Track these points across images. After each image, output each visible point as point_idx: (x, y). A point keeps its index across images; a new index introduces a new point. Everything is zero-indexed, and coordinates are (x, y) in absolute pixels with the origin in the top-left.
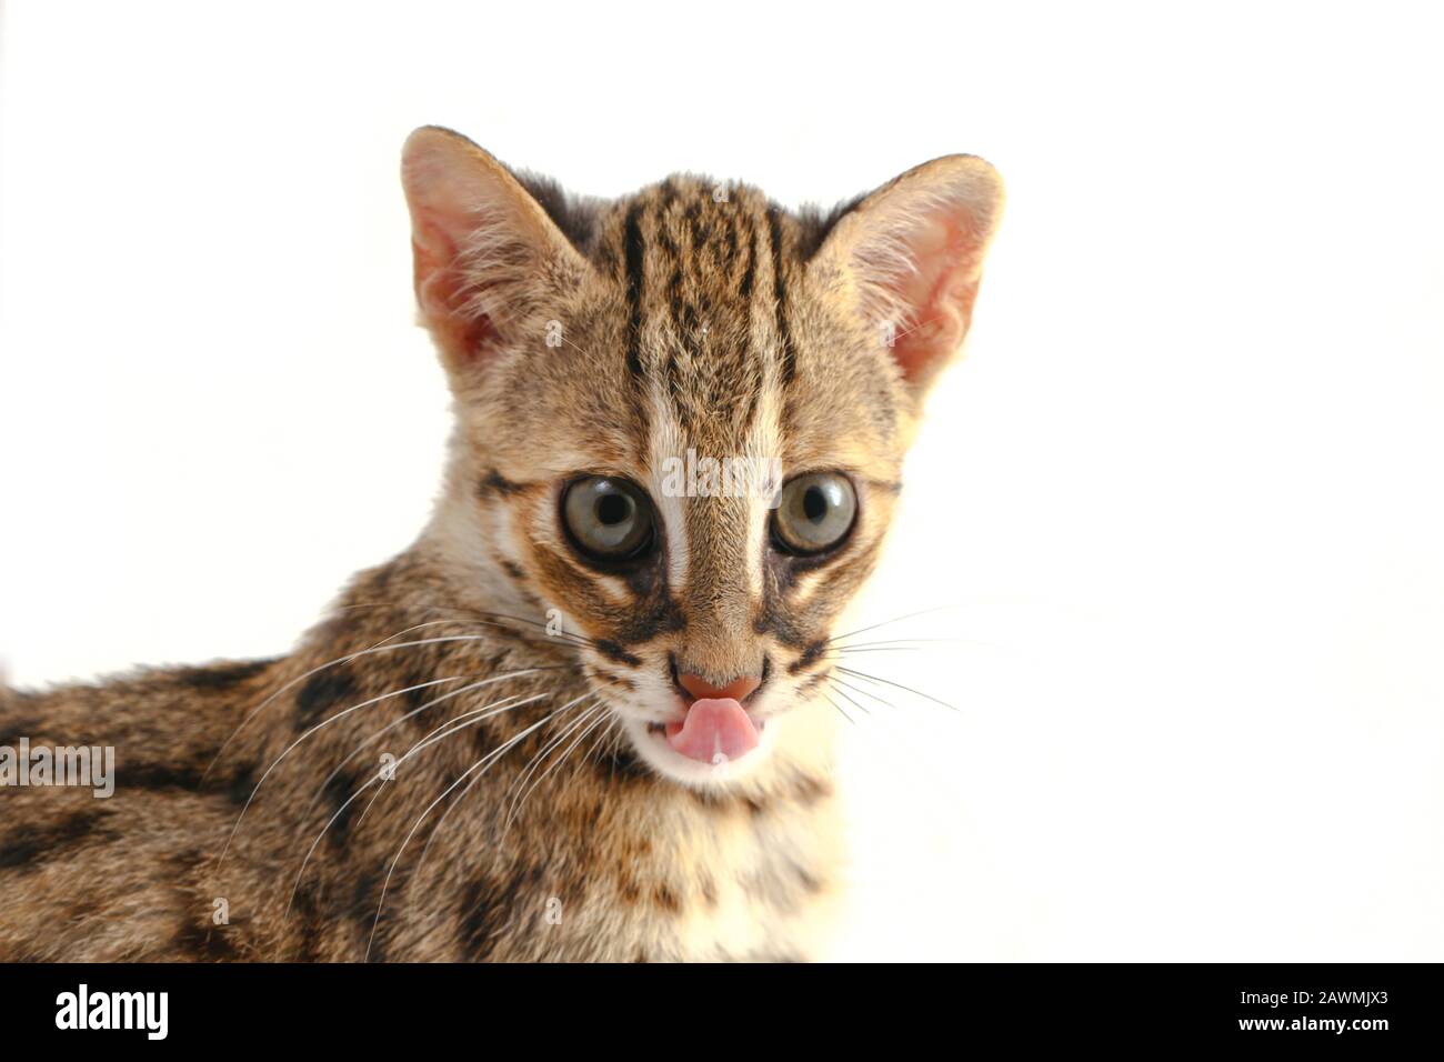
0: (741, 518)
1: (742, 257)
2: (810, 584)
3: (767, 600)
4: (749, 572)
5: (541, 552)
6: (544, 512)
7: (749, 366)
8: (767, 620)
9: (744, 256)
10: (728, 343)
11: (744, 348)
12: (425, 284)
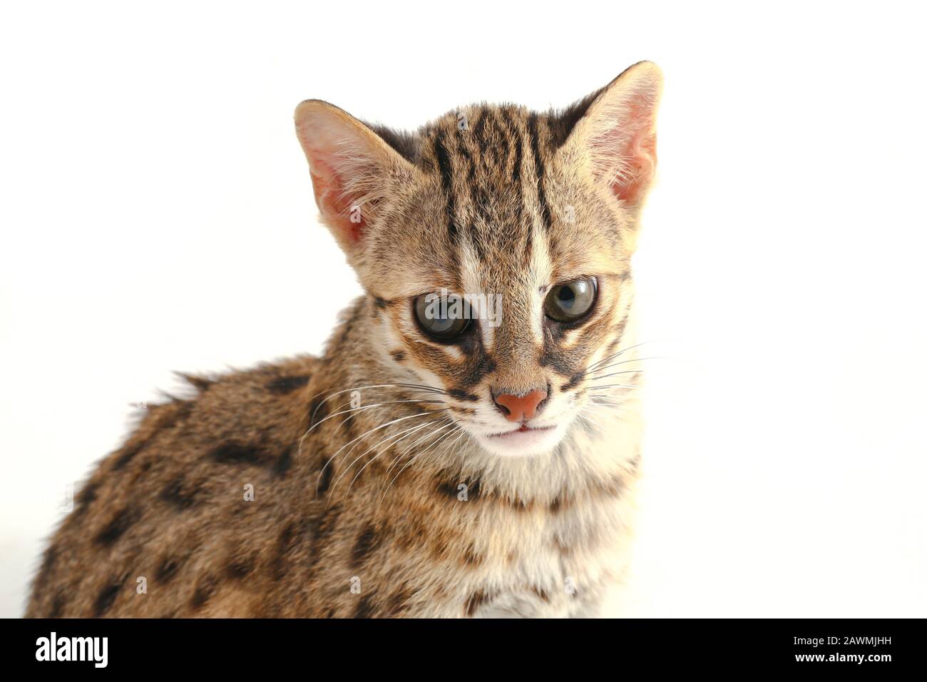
0: (526, 304)
1: (511, 153)
2: (573, 337)
3: (546, 345)
4: (533, 331)
5: (408, 340)
6: (406, 315)
7: (523, 223)
8: (548, 357)
9: (513, 153)
10: (509, 211)
11: (519, 213)
12: (321, 199)
